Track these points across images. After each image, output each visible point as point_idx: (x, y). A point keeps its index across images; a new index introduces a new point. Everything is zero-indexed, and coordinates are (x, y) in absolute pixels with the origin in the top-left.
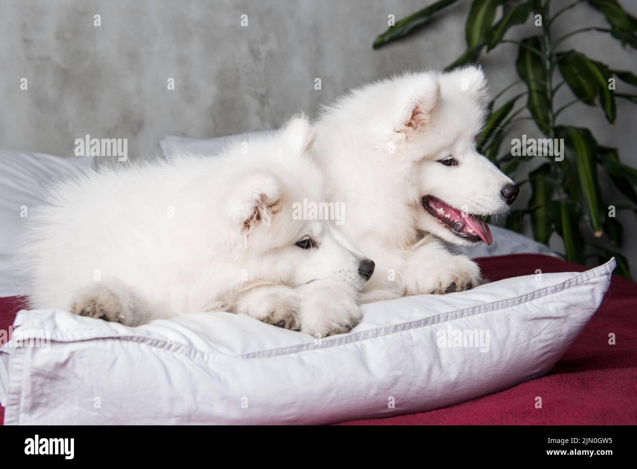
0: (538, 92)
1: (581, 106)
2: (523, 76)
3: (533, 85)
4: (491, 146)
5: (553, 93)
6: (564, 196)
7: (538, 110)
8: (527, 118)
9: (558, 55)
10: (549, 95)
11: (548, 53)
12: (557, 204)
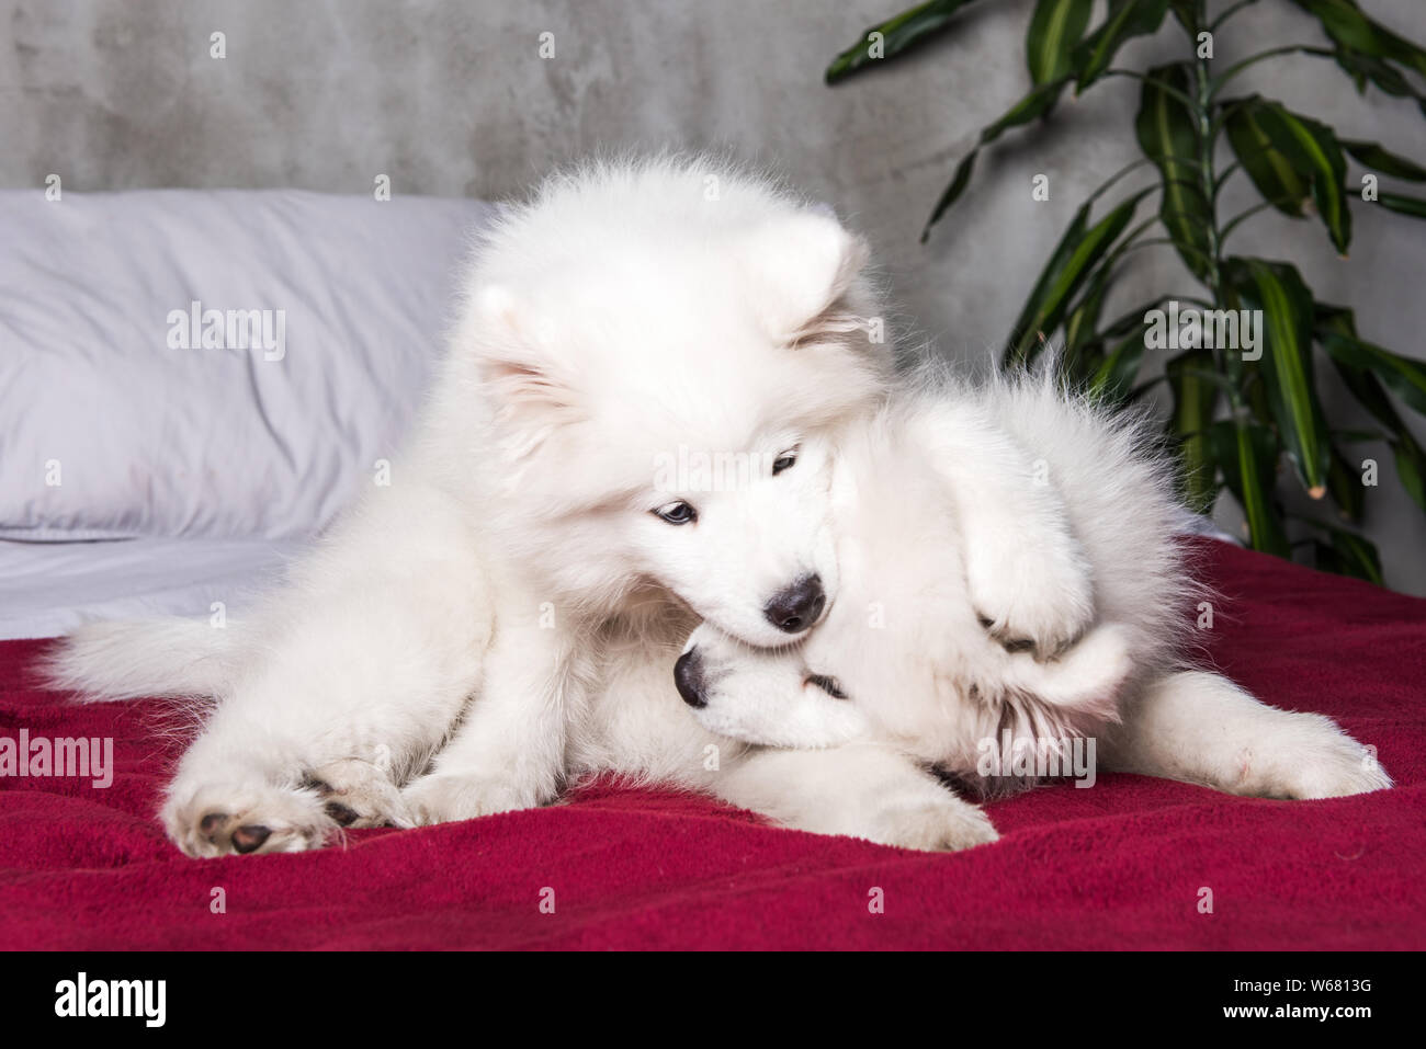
0: (1182, 183)
1: (1272, 217)
2: (1152, 152)
3: (1172, 169)
4: (1085, 302)
5: (1216, 186)
6: (1243, 411)
7: (1184, 223)
8: (1161, 241)
9: (1226, 105)
10: (1208, 191)
11: (1204, 100)
12: (1229, 426)
